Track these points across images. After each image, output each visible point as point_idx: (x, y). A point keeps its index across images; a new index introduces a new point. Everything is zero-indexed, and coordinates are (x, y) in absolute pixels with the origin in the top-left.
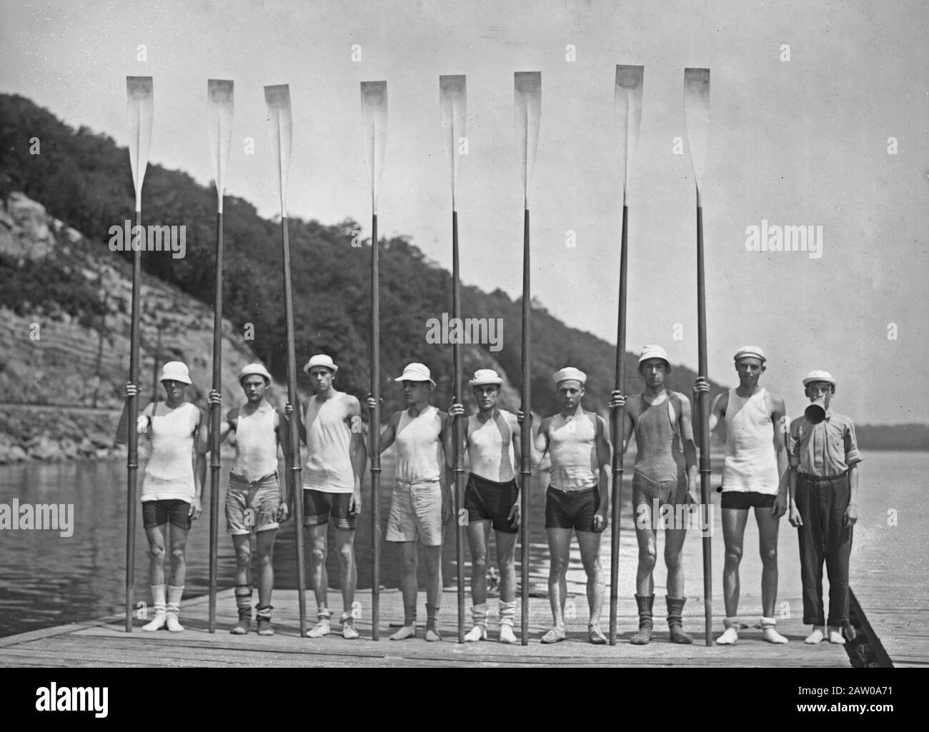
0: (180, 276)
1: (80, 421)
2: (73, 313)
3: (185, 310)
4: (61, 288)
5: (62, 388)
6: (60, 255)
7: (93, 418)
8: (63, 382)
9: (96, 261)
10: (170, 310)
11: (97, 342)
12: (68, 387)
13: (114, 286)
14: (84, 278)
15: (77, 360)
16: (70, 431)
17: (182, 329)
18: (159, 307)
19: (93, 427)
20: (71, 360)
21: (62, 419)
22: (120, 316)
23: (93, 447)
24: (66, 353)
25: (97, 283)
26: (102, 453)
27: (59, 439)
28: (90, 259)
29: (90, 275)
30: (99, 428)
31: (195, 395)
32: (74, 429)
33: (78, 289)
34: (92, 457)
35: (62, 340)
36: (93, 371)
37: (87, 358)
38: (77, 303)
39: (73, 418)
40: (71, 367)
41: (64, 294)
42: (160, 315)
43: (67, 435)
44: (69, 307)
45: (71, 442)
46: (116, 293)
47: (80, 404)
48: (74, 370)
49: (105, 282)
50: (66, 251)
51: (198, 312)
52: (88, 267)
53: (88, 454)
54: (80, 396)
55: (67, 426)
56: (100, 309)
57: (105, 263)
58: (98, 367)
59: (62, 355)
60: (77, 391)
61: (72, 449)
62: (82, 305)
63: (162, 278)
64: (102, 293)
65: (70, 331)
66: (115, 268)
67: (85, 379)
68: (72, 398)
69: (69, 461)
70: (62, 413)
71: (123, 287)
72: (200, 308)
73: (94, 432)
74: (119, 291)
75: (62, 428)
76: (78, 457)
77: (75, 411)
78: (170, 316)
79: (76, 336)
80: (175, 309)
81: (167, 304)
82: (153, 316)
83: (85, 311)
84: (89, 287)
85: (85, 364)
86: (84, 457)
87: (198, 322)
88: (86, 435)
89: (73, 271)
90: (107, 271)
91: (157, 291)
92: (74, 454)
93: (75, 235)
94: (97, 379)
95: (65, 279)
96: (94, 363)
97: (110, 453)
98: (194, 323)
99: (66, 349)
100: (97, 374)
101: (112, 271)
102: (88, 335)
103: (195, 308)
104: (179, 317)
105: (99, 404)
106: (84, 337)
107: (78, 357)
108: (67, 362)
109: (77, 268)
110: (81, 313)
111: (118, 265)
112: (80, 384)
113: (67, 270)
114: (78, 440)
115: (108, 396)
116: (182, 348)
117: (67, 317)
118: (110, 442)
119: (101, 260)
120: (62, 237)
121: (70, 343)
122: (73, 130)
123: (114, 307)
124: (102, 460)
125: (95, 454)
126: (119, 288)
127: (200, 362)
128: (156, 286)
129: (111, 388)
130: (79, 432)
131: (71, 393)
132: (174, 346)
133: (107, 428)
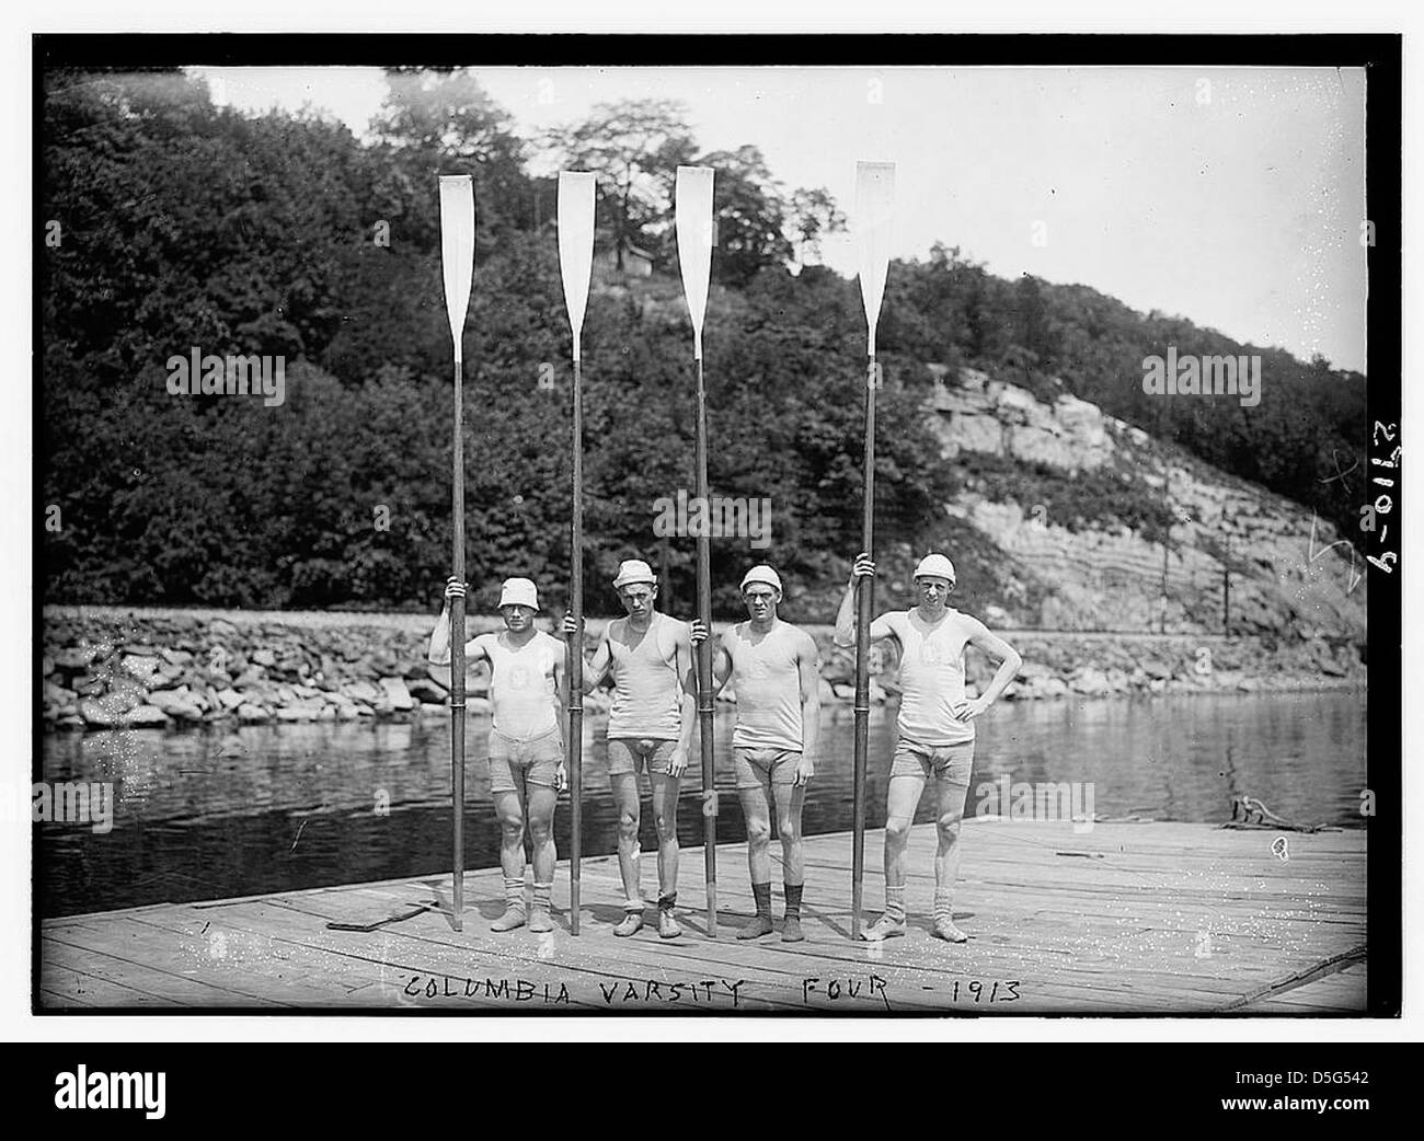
0: (1268, 475)
1: (1134, 650)
2: (1133, 527)
3: (1274, 514)
4: (1120, 499)
5: (1125, 612)
6: (1119, 460)
7: (1150, 646)
8: (1125, 605)
9: (1164, 465)
10: (1256, 515)
11: (1162, 558)
12: (1131, 611)
13: (1184, 491)
14: (1146, 485)
15: (1140, 580)
16: (1120, 661)
17: (1272, 536)
18: (1242, 512)
19: (1148, 655)
20: (1134, 580)
21: (1112, 647)
22: (1192, 526)
23: (1147, 678)
24: (1127, 572)
25: (1164, 490)
26: (1156, 685)
27: (1108, 670)
28: (1156, 462)
29: (1153, 481)
30: (1156, 657)
31: (1288, 615)
32: (1123, 658)
33: (1138, 498)
34: (1145, 690)
35: (1123, 558)
36: (1160, 591)
37: (1152, 577)
38: (1137, 515)
39: (1125, 646)
40: (1134, 588)
41: (1122, 506)
42: (1241, 521)
43: (1116, 665)
44: (1129, 519)
45: (1121, 674)
46: (1186, 500)
47: (1146, 630)
48: (1138, 591)
49: (1172, 487)
50: (1127, 456)
51: (1290, 515)
52: (1153, 472)
53: (1139, 687)
54: (1146, 620)
55: (1117, 656)
56: (1165, 519)
57: (1175, 465)
58: (1163, 586)
59: (1123, 575)
60: (1143, 616)
61: (1122, 681)
62: (1144, 517)
63: (1246, 478)
64: (1170, 499)
65: (1131, 548)
66: (1187, 470)
67: (1150, 600)
68: (1137, 624)
69: (1118, 695)
70: (1112, 641)
71: (1195, 492)
72: (1293, 510)
73: (1149, 661)
74: (1191, 498)
75: (1111, 658)
76: (1128, 691)
77: (1130, 638)
78: (1255, 522)
79: (1137, 552)
80: (1263, 512)
81: (1252, 508)
82: (1235, 524)
83: (1148, 523)
84: (1152, 496)
85: (1150, 584)
86: (1135, 689)
87: (1291, 527)
88: (1139, 665)
89: (1134, 478)
90: (1177, 475)
91: (1239, 494)
92: (1123, 688)
93: (1140, 436)
94: (1164, 600)
95: (1124, 488)
96: (1160, 582)
97: (1166, 686)
98: (1286, 528)
99: (1126, 567)
100: (1164, 594)
101: (1182, 473)
102: (1152, 549)
103: (1287, 510)
104: (1267, 523)
105: (1168, 628)
106: (1147, 552)
107: (1142, 576)
108: (1128, 582)
109: (1138, 474)
110: (1143, 525)
111: (1190, 466)
112: (1145, 606)
113: (1126, 477)
114: (1129, 671)
115: (1179, 619)
116: (1271, 559)
117: (1127, 531)
118: (1167, 674)
119: (1170, 462)
120: (1123, 441)
121: (1131, 560)
122: (1142, 314)
123: (1183, 516)
124: (1156, 694)
125: (1148, 687)
126: (1191, 493)
127: (1295, 575)
128: (1240, 488)
129: (1182, 610)
130: (1131, 663)
131: (1135, 617)
132: (1261, 557)
133: (1166, 656)
